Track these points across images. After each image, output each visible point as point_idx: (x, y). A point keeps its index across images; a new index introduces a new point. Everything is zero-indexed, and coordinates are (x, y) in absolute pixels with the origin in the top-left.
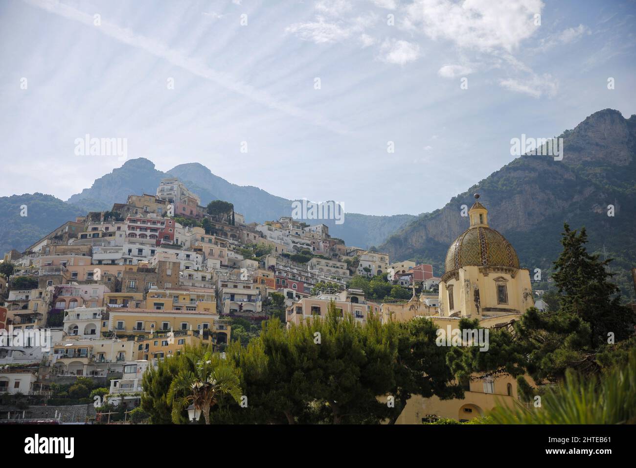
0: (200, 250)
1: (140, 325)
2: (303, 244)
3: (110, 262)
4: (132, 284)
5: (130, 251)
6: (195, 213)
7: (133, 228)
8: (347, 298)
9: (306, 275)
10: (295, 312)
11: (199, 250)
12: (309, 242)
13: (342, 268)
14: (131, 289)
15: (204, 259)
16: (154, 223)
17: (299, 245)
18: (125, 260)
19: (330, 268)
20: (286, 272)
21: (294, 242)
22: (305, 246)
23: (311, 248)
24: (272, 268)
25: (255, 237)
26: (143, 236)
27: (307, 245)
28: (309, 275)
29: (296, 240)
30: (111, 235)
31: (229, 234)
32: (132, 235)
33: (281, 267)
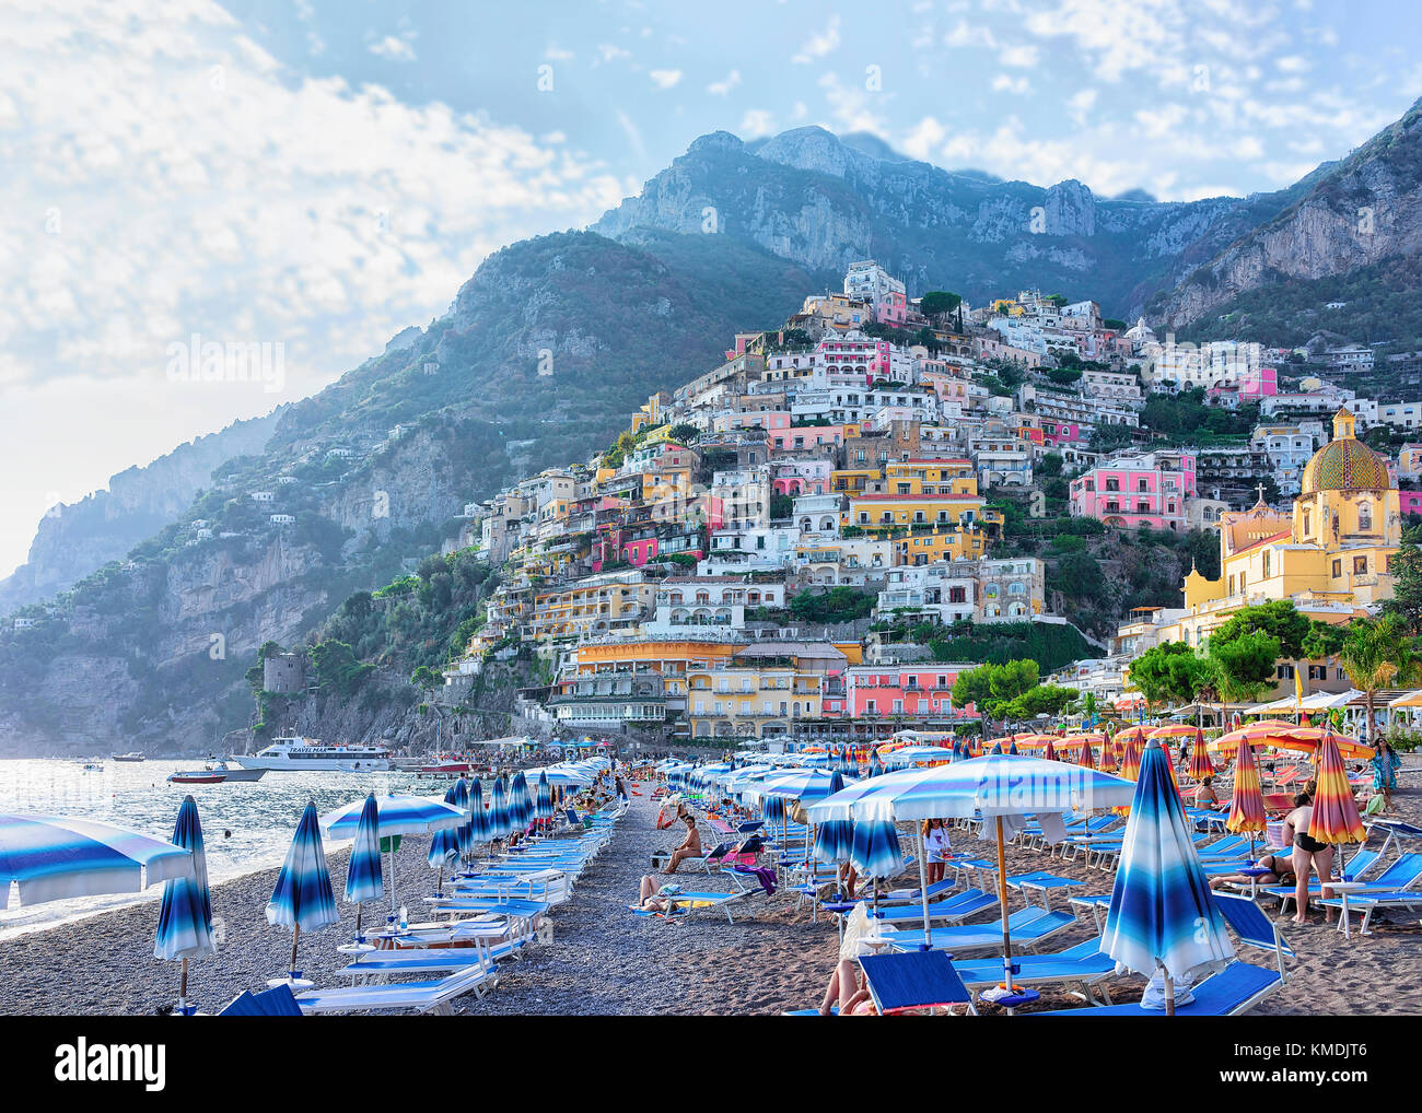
0: (931, 388)
1: (887, 515)
2: (1063, 343)
3: (815, 418)
4: (861, 455)
5: (839, 399)
6: (904, 316)
7: (832, 359)
8: (1156, 464)
9: (1078, 408)
10: (1084, 489)
11: (929, 388)
12: (1073, 339)
13: (1128, 384)
14: (861, 463)
15: (938, 403)
16: (860, 348)
17: (1056, 347)
18: (835, 412)
19: (1110, 386)
20: (1050, 407)
21: (1049, 342)
22: (1066, 347)
23: (1076, 350)
24: (1030, 406)
25: (994, 346)
26: (848, 370)
27: (1072, 344)
28: (1084, 409)
29: (1052, 337)
30: (805, 374)
31: (959, 348)
32: (832, 370)
33: (1044, 401)
